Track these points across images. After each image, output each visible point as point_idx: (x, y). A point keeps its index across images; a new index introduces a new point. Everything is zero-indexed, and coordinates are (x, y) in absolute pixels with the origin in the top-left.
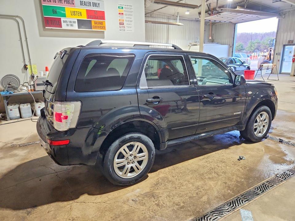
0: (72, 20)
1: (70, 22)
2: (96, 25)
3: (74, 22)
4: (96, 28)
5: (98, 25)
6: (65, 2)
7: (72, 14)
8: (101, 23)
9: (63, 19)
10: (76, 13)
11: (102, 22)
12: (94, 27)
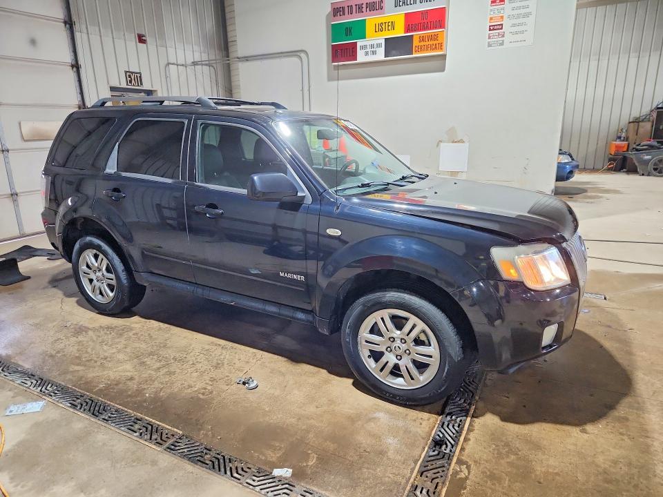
0: (375, 42)
1: (372, 46)
2: (422, 43)
3: (379, 45)
4: (421, 50)
5: (427, 43)
6: (368, 9)
7: (377, 30)
8: (434, 37)
9: (360, 43)
10: (383, 27)
11: (436, 34)
12: (417, 49)
